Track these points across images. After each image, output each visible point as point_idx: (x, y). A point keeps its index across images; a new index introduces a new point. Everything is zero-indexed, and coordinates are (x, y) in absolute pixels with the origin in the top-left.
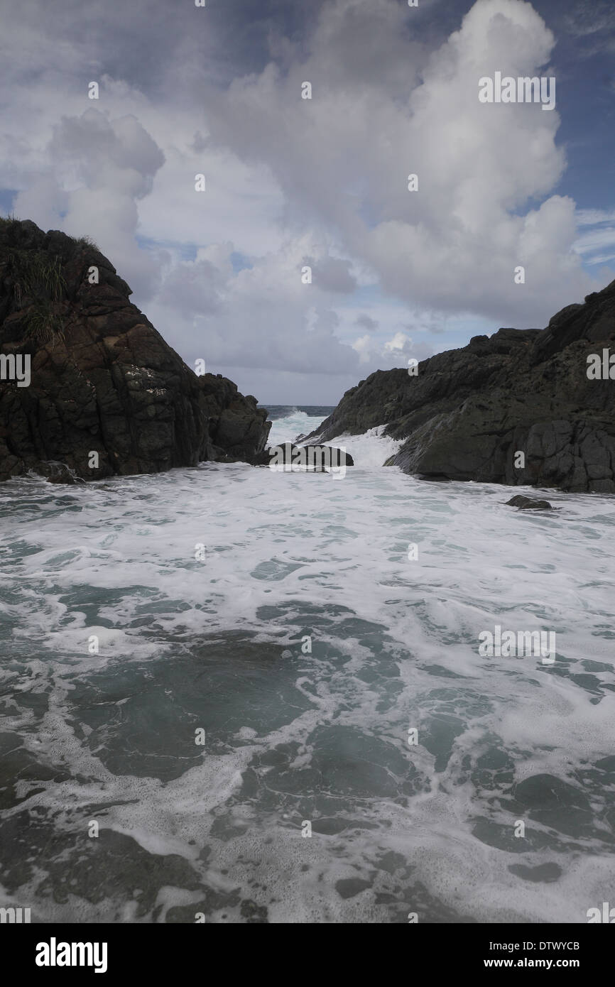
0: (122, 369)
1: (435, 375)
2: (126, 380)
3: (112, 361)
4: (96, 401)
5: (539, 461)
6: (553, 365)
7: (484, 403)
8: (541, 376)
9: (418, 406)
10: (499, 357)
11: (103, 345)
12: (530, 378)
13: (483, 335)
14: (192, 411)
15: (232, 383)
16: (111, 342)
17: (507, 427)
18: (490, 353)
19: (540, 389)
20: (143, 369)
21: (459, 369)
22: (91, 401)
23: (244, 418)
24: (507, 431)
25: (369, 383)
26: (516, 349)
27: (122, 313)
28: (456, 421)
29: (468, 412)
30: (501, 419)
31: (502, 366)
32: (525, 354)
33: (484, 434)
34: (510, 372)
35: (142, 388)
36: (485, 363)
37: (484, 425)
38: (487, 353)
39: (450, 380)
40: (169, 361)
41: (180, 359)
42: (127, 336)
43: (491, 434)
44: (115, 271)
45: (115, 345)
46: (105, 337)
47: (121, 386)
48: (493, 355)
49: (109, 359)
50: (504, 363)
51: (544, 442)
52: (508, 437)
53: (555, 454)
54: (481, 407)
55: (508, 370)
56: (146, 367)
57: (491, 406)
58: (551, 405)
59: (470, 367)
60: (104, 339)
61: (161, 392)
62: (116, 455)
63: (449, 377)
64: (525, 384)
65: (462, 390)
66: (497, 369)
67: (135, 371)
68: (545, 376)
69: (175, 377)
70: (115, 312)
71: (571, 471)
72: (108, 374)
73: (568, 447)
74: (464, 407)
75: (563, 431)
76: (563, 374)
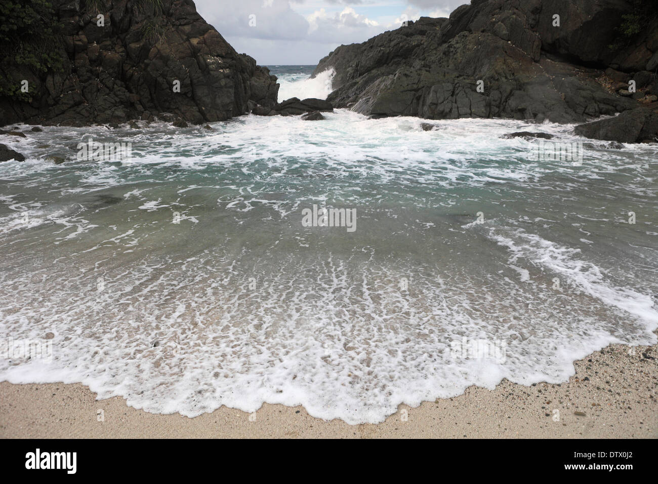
0: (204, 58)
1: (379, 49)
2: (207, 65)
3: (197, 53)
4: (190, 77)
5: (435, 106)
6: (449, 46)
7: (408, 73)
8: (442, 54)
9: (369, 70)
10: (420, 37)
11: (190, 43)
12: (436, 54)
13: (411, 20)
14: (242, 81)
15: (253, 59)
16: (195, 41)
17: (420, 87)
18: (414, 35)
19: (440, 62)
20: (215, 57)
21: (394, 46)
22: (186, 77)
23: (264, 82)
24: (419, 89)
25: (336, 54)
26: (430, 32)
27: (199, 23)
28: (392, 83)
29: (399, 78)
30: (417, 82)
31: (421, 44)
32: (435, 36)
33: (407, 91)
35: (217, 69)
36: (410, 41)
37: (408, 86)
38: (412, 35)
39: (388, 53)
40: (229, 52)
41: (234, 50)
42: (204, 38)
43: (410, 91)
45: (197, 43)
46: (191, 38)
47: (205, 69)
48: (416, 36)
49: (194, 53)
50: (422, 42)
51: (438, 95)
52: (420, 93)
53: (443, 102)
54: (406, 75)
55: (424, 47)
56: (217, 56)
57: (412, 75)
58: (445, 73)
59: (401, 44)
60: (190, 40)
62: (203, 108)
63: (388, 51)
64: (433, 58)
65: (396, 60)
66: (418, 46)
67: (211, 59)
68: (444, 53)
69: (234, 61)
70: (195, 23)
71: (450, 111)
72: (196, 61)
73: (450, 97)
74: (397, 76)
75: (448, 89)
76: (454, 52)
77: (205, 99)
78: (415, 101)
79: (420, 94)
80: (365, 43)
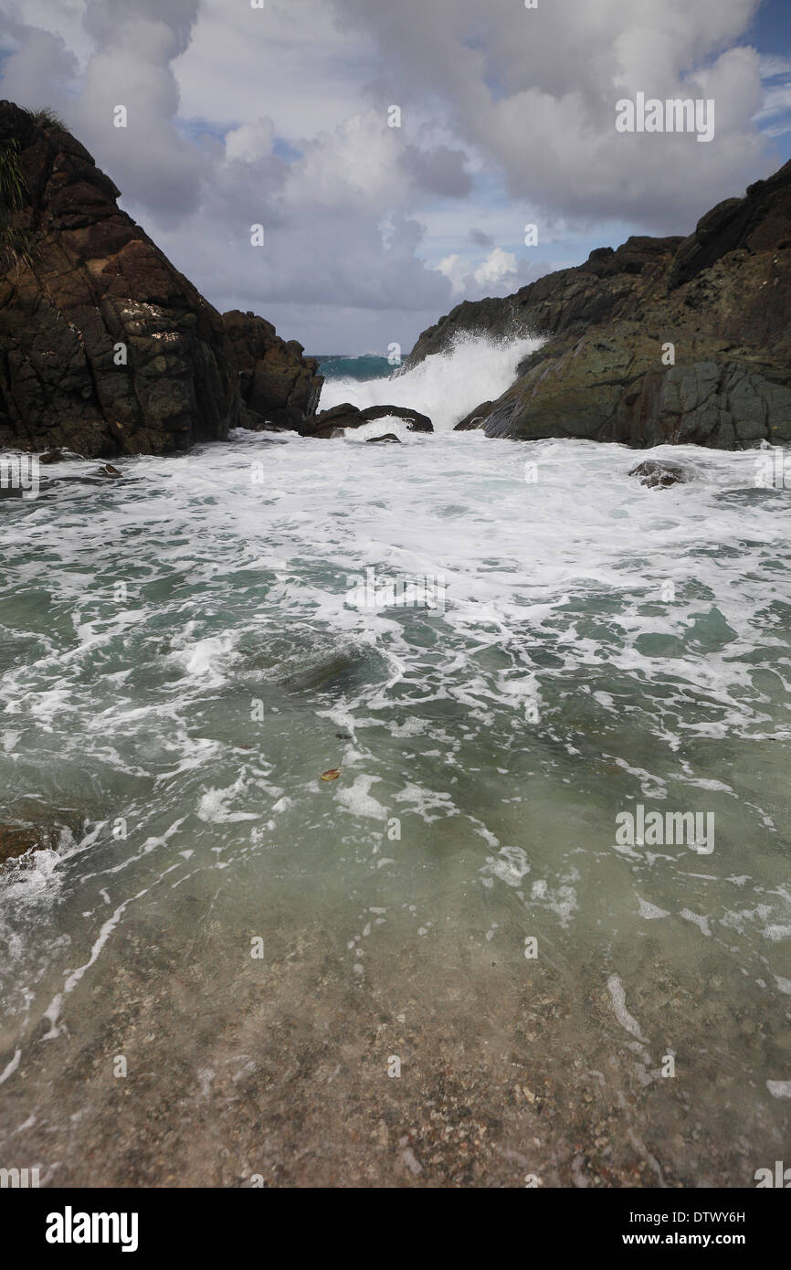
0: (116, 307)
1: (540, 305)
2: (123, 321)
3: (102, 295)
4: (85, 352)
5: (674, 418)
6: (699, 286)
7: (604, 341)
8: (681, 304)
10: (628, 278)
11: (87, 272)
12: (667, 306)
13: (606, 247)
14: (216, 363)
15: (268, 323)
16: (97, 267)
17: (635, 374)
18: (616, 273)
19: (680, 321)
20: (145, 304)
21: (573, 296)
22: (77, 353)
23: (286, 372)
24: (636, 378)
25: (452, 320)
26: (650, 266)
27: (109, 224)
28: (568, 367)
29: (584, 355)
30: (627, 362)
31: (632, 291)
32: (662, 273)
33: (603, 384)
34: (641, 298)
35: (146, 333)
36: (608, 286)
37: (605, 371)
38: (611, 273)
39: (561, 312)
40: (180, 293)
41: (195, 290)
42: (118, 258)
43: (612, 384)
44: (93, 162)
45: (103, 271)
46: (88, 260)
47: (117, 330)
48: (620, 275)
49: (96, 292)
50: (634, 286)
51: (683, 391)
52: (635, 387)
53: (695, 409)
54: (600, 347)
55: (639, 295)
56: (149, 302)
57: (614, 346)
58: (694, 342)
59: (587, 293)
60: (87, 263)
61: (172, 337)
62: (119, 426)
63: (559, 308)
64: (660, 315)
65: (577, 326)
66: (624, 294)
67: (134, 308)
68: (688, 303)
69: (190, 315)
70: (99, 223)
71: (715, 430)
72: (98, 313)
73: (713, 398)
74: (579, 348)
75: (708, 377)
76: (712, 299)
77: (122, 404)
78: (622, 408)
79: (636, 391)
80: (512, 297)
